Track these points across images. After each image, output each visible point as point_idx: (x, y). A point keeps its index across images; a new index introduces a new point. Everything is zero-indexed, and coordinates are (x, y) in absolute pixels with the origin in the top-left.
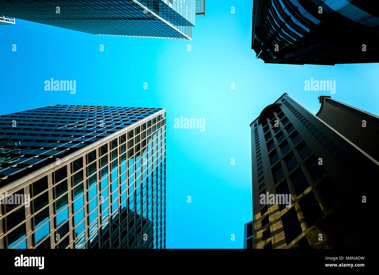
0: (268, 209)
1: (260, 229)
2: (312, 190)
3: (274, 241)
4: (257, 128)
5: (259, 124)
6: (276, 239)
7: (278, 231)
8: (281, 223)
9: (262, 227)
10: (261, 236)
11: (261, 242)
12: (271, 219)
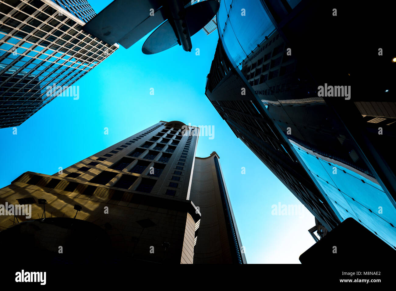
0: (104, 161)
1: (85, 164)
2: (138, 177)
3: (82, 176)
4: (161, 126)
5: (165, 125)
6: (84, 176)
7: (92, 174)
8: (99, 172)
9: (88, 164)
10: (81, 167)
11: (76, 169)
12: (97, 166)
